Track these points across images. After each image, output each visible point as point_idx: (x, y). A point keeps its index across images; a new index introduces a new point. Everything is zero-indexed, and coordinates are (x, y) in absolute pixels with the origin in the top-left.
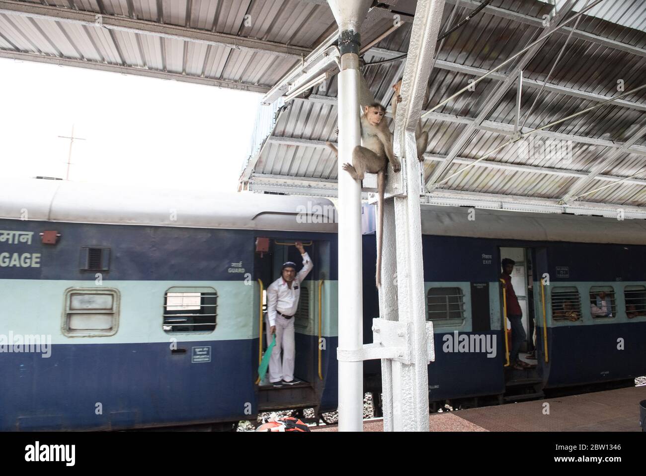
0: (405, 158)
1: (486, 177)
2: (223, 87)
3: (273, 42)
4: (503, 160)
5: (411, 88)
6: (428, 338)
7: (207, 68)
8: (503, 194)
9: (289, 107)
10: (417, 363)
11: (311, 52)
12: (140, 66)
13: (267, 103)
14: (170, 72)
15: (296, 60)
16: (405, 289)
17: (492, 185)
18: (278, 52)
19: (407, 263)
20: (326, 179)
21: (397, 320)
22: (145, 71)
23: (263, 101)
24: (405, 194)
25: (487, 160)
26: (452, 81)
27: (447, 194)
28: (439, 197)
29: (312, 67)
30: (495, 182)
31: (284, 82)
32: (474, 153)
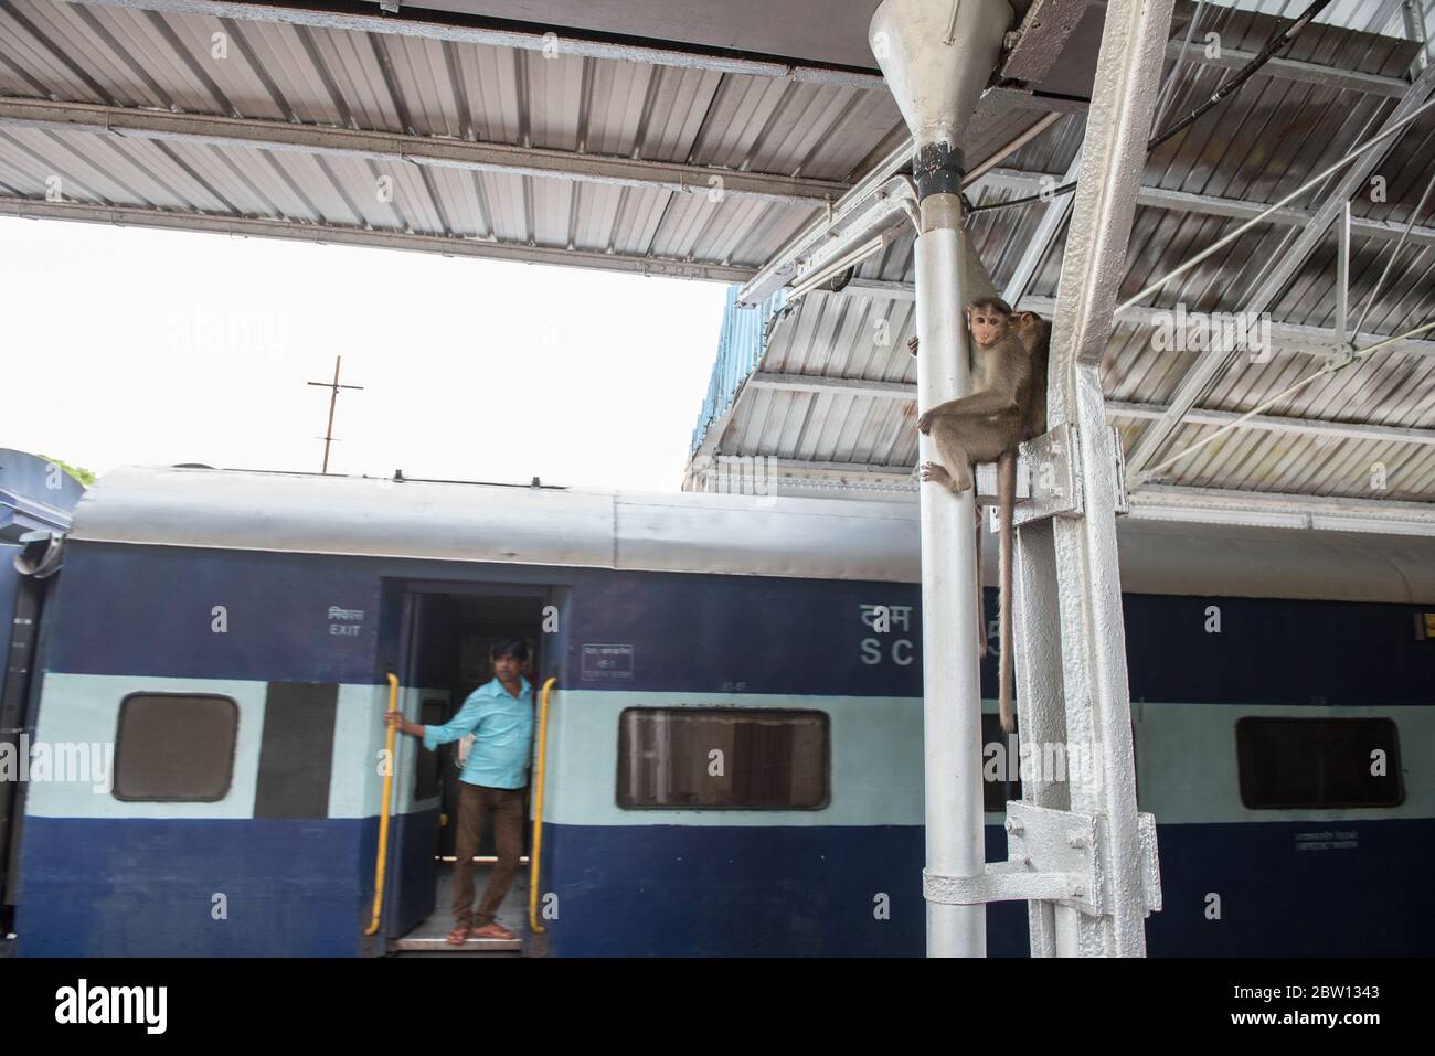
0: (1078, 427)
1: (1268, 454)
2: (653, 272)
3: (764, 173)
4: (1309, 412)
5: (1087, 265)
6: (1143, 853)
7: (621, 235)
8: (1313, 494)
9: (795, 309)
10: (1117, 914)
11: (849, 190)
12: (481, 236)
13: (749, 303)
14: (541, 245)
15: (813, 209)
16: (1083, 734)
17: (1284, 474)
18: (775, 194)
19: (1087, 672)
20: (882, 465)
21: (1067, 808)
22: (490, 245)
23: (741, 298)
24: (1079, 510)
25: (1269, 413)
26: (1176, 233)
27: (1172, 495)
28: (1151, 504)
29: (851, 222)
30: (1291, 465)
31: (788, 257)
32: (1235, 397)
